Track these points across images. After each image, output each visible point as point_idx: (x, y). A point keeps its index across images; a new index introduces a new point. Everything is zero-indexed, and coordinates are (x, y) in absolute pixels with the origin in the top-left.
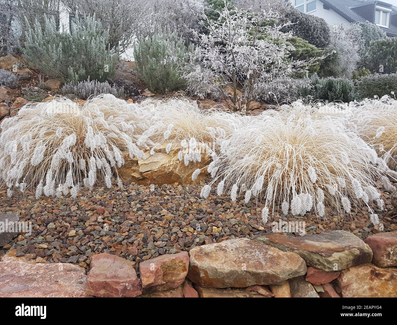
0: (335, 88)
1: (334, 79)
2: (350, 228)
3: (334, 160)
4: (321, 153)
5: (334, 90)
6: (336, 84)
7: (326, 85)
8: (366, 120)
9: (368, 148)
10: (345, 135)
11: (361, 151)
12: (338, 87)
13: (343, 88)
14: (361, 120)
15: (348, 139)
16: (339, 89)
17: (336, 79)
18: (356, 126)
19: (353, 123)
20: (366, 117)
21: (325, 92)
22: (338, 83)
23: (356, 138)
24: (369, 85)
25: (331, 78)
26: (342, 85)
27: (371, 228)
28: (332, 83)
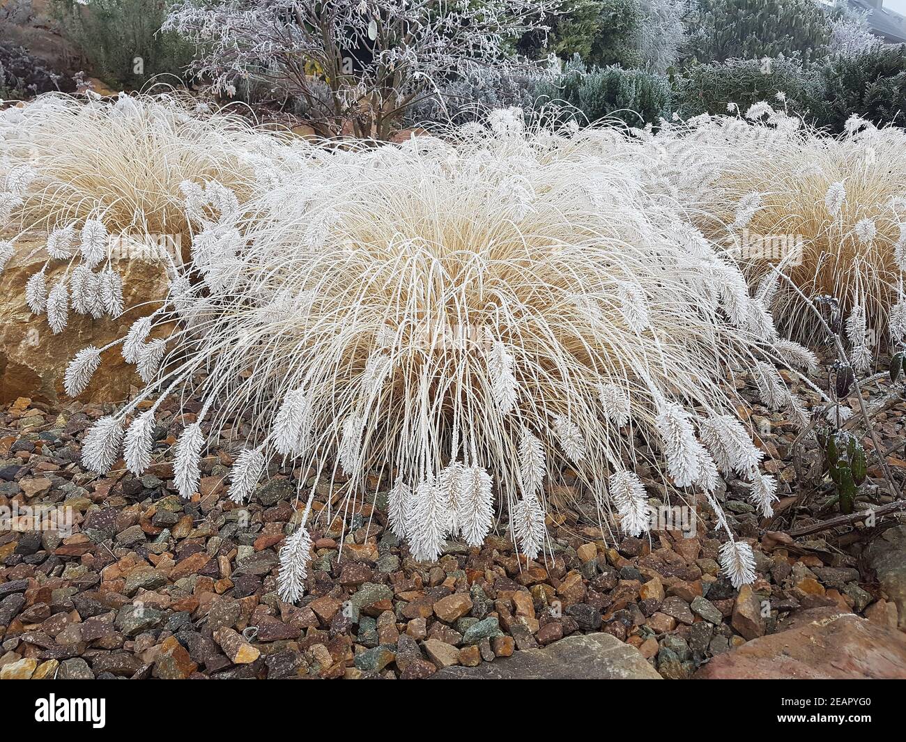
0: (623, 97)
1: (623, 71)
2: (639, 599)
3: (592, 314)
4: (546, 285)
5: (620, 103)
6: (626, 86)
7: (601, 89)
8: (707, 169)
9: (719, 264)
10: (638, 216)
11: (689, 276)
12: (632, 93)
13: (643, 96)
14: (690, 173)
15: (646, 229)
16: (635, 99)
17: (627, 71)
18: (674, 189)
19: (667, 179)
20: (707, 161)
21: (599, 106)
22: (631, 82)
23: (677, 224)
24: (709, 87)
25: (615, 69)
26: (642, 89)
27: (722, 603)
28: (618, 83)
